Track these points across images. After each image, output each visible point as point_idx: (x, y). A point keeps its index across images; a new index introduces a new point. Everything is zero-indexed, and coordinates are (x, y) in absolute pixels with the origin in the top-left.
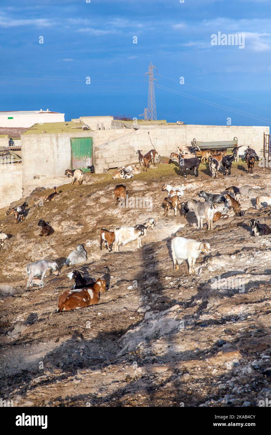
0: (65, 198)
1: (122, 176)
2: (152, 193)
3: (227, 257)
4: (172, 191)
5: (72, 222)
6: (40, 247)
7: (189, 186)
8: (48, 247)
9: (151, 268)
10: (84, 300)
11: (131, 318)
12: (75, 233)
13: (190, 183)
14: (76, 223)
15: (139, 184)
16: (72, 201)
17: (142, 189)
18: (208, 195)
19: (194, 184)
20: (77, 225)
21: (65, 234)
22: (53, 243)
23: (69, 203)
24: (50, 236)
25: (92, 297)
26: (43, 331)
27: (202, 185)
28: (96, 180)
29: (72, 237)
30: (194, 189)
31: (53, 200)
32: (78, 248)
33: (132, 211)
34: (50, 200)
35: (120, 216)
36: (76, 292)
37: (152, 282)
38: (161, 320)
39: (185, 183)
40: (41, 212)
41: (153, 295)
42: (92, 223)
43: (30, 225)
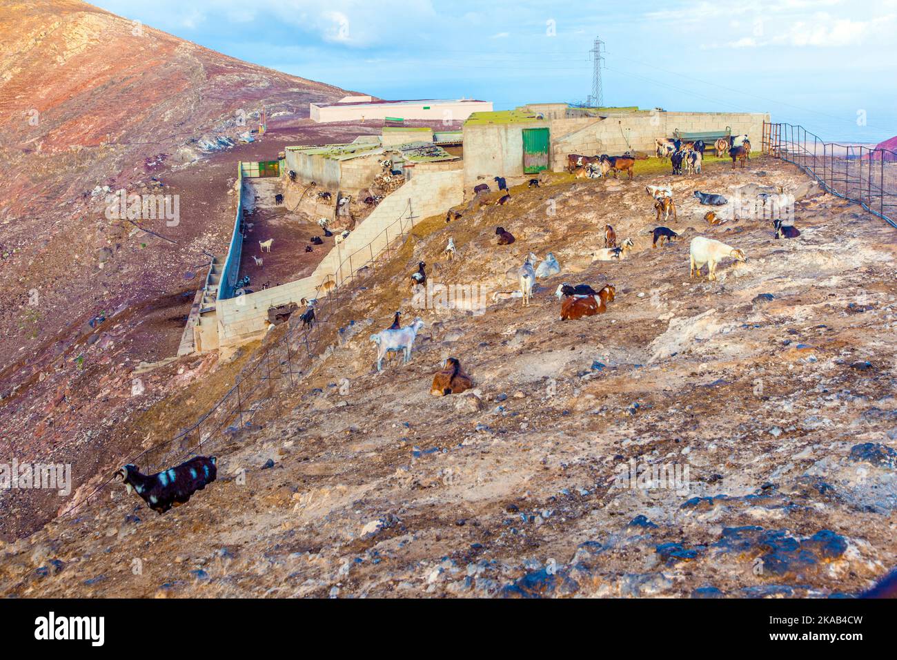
0: (521, 201)
2: (633, 194)
3: (755, 262)
4: (657, 192)
5: (537, 228)
6: (500, 256)
7: (677, 185)
8: (511, 258)
9: (659, 275)
10: (592, 307)
11: (653, 326)
12: (542, 241)
13: (678, 181)
14: (542, 229)
15: (614, 184)
16: (529, 205)
17: (619, 189)
18: (704, 195)
19: (684, 182)
20: (544, 231)
21: (530, 242)
22: (517, 252)
23: (526, 207)
24: (512, 245)
25: (599, 304)
26: (550, 340)
27: (693, 184)
28: (554, 180)
29: (539, 246)
30: (684, 189)
31: (505, 203)
32: (549, 257)
33: (609, 215)
34: (502, 204)
35: (595, 221)
36: (582, 298)
37: (666, 288)
38: (695, 325)
39: (672, 182)
40: (492, 218)
41: (673, 302)
42: (562, 229)
43: (482, 233)
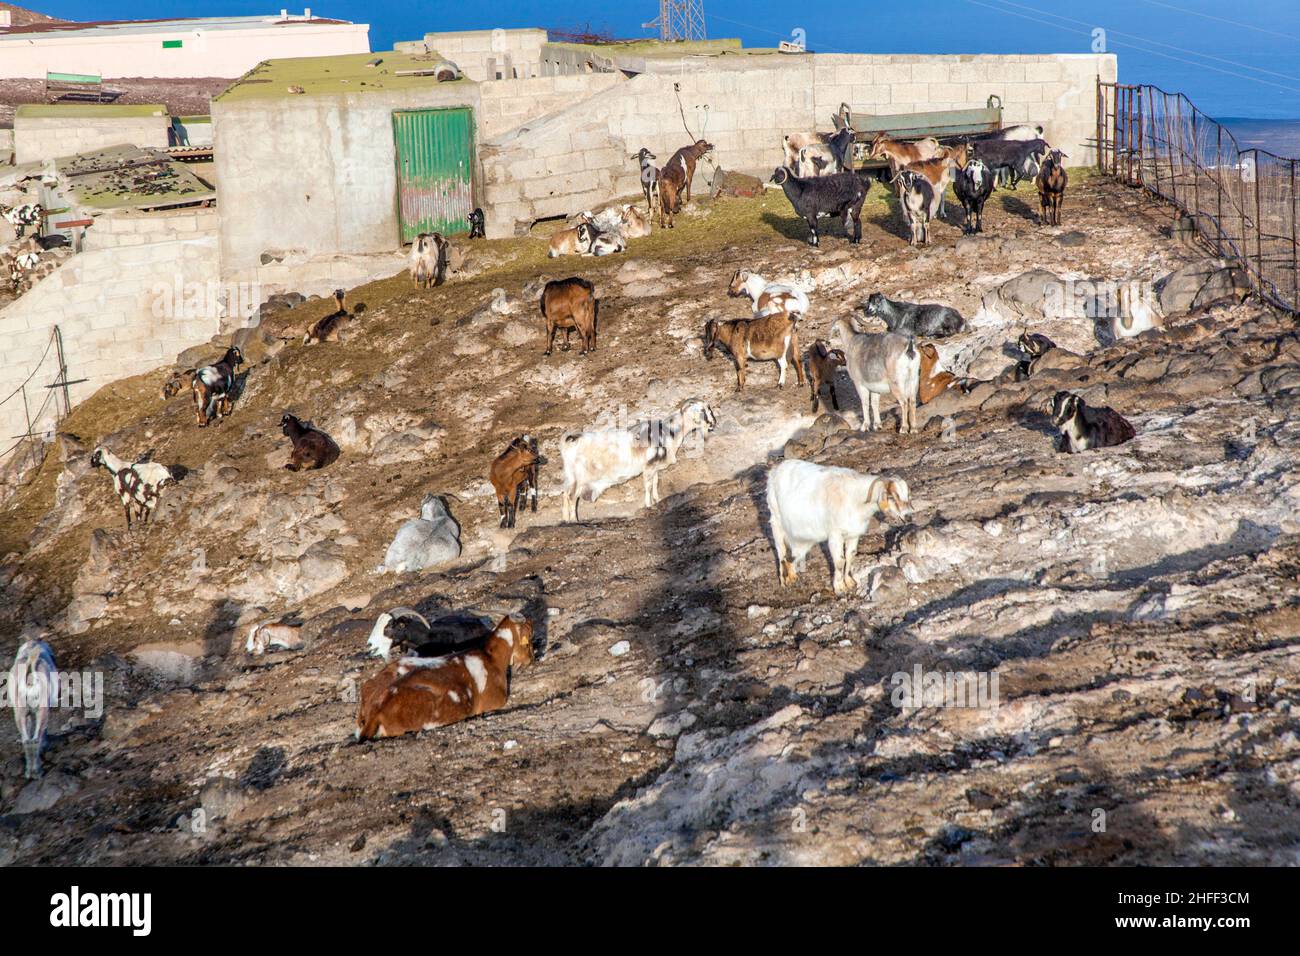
0: (379, 329)
1: (583, 247)
2: (693, 305)
3: (973, 531)
4: (765, 298)
5: (404, 417)
6: (289, 509)
7: (827, 277)
8: (318, 510)
9: (694, 577)
10: (454, 696)
11: (625, 758)
12: (416, 457)
13: (831, 265)
14: (419, 420)
15: (645, 275)
16: (401, 341)
17: (658, 290)
18: (898, 307)
19: (848, 268)
20: (423, 426)
21: (381, 461)
22: (338, 495)
23: (391, 348)
24: (325, 472)
25: (481, 684)
26: (305, 811)
27: (875, 271)
28: (488, 262)
29: (406, 472)
30: (848, 286)
31: (332, 337)
32: (429, 509)
33: (621, 373)
34: (322, 339)
35: (578, 392)
36: (424, 669)
37: (698, 625)
38: (733, 761)
39: (815, 266)
40: (291, 382)
41: (705, 674)
42: (478, 419)
43: (250, 431)
